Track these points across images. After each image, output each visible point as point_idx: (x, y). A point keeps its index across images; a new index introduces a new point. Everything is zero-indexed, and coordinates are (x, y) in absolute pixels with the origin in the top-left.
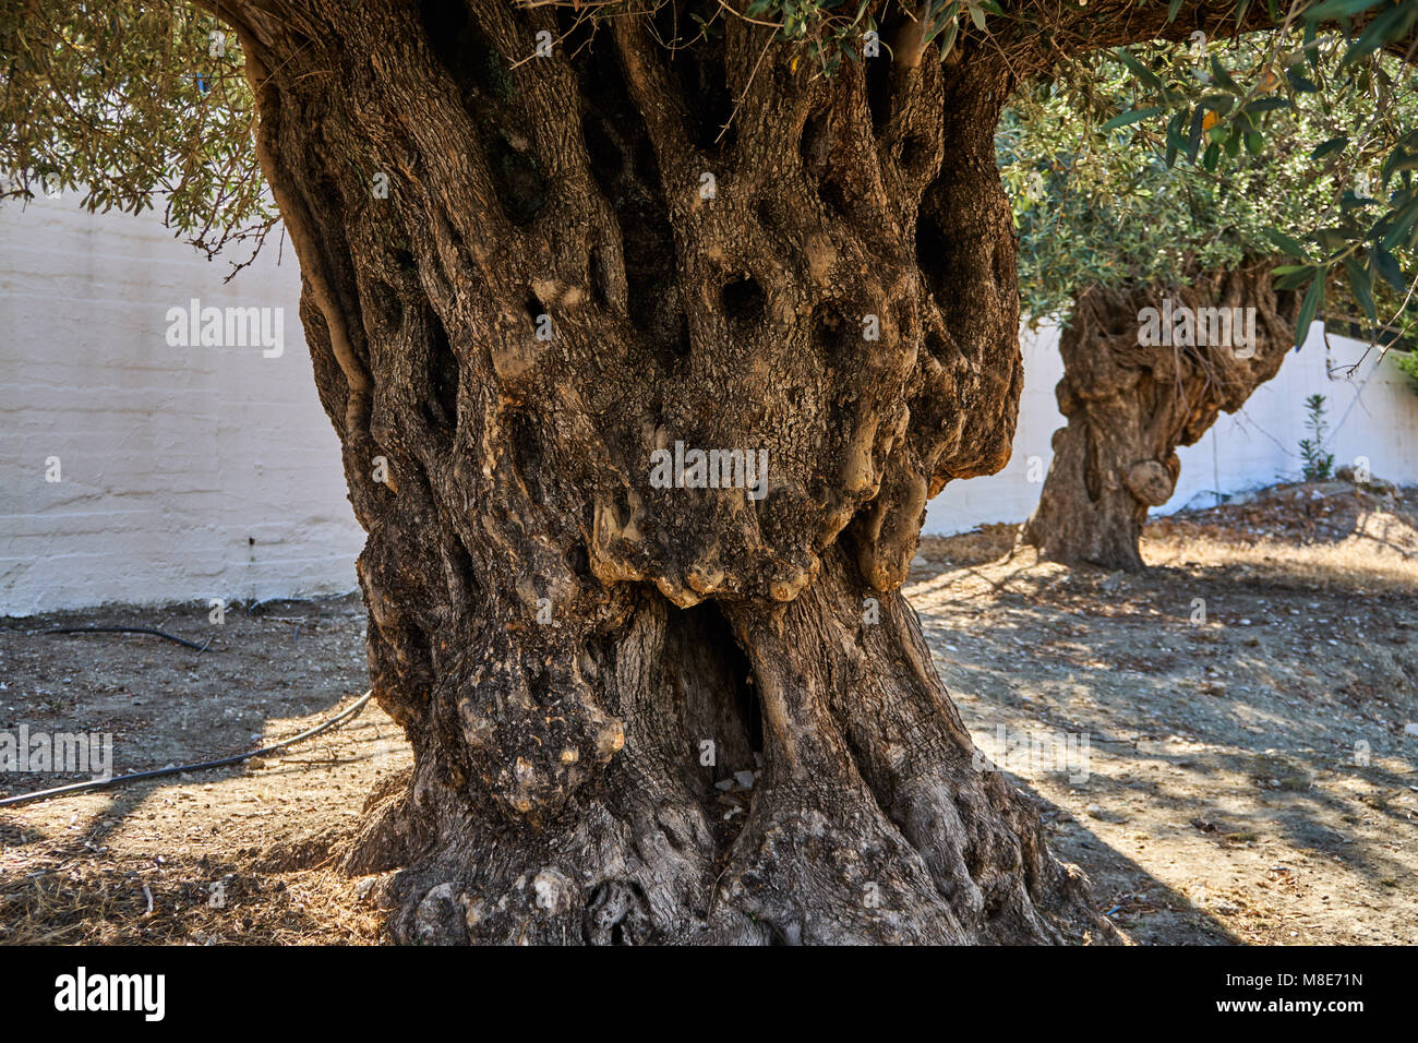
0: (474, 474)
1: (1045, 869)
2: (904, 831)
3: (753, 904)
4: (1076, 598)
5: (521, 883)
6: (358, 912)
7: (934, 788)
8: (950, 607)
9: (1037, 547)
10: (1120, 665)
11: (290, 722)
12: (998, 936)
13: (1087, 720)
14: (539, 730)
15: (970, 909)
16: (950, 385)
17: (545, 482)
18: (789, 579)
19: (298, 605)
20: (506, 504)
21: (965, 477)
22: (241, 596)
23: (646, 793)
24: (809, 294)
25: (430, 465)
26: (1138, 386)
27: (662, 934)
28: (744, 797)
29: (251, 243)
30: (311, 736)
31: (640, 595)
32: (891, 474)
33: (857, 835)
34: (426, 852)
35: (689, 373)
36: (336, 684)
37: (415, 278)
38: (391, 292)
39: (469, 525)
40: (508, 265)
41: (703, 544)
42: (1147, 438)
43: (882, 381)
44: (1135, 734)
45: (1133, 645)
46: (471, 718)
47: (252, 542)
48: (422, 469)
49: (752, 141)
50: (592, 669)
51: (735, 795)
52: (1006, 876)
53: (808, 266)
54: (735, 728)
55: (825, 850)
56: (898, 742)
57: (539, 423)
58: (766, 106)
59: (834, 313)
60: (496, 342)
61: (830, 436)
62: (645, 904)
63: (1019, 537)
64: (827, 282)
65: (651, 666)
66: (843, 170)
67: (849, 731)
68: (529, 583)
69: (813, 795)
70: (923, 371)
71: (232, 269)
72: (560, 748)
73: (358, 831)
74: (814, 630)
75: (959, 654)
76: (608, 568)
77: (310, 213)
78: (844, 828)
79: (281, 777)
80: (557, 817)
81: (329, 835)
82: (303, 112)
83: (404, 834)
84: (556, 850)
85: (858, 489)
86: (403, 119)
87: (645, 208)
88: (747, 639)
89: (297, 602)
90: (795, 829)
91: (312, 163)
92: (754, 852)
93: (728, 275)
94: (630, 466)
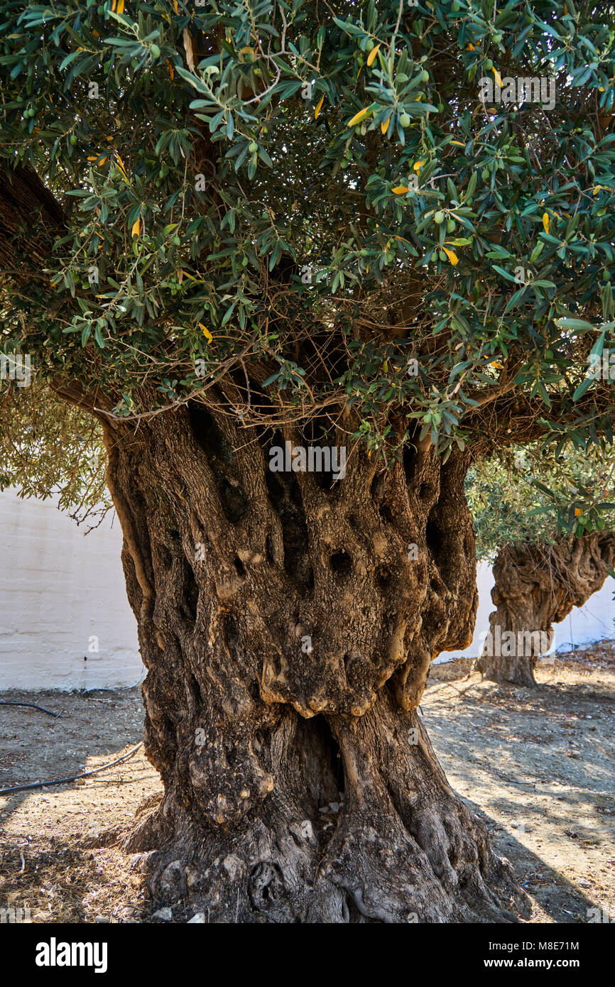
0: (204, 644)
1: (490, 860)
2: (417, 840)
3: (337, 878)
4: (502, 701)
5: (217, 862)
6: (131, 874)
7: (432, 816)
8: (438, 704)
9: (481, 672)
10: (526, 740)
11: (99, 759)
12: (465, 898)
13: (509, 770)
14: (230, 779)
15: (451, 883)
16: (442, 606)
17: (239, 650)
18: (361, 705)
19: (106, 692)
20: (219, 661)
21: (450, 651)
22: (78, 687)
23: (284, 814)
24: (374, 561)
25: (182, 638)
26: (532, 592)
27: (289, 893)
28: (334, 817)
29: (98, 517)
30: (110, 767)
31: (284, 710)
32: (413, 651)
33: (392, 841)
34: (168, 842)
35: (313, 598)
36: (124, 738)
37: (179, 544)
38: (167, 550)
39: (200, 670)
40: (226, 542)
41: (317, 686)
42: (537, 618)
43: (409, 605)
44: (534, 780)
45: (532, 728)
46: (195, 772)
47: (85, 659)
48: (178, 640)
49: (347, 486)
50: (259, 747)
51: (329, 816)
52: (470, 865)
53: (373, 547)
54: (330, 779)
55: (376, 849)
56: (414, 790)
57: (238, 620)
58: (355, 470)
59: (386, 570)
60: (218, 580)
61: (383, 631)
62: (281, 875)
63: (473, 667)
64: (382, 556)
65: (289, 746)
66: (391, 501)
67: (389, 783)
68: (229, 702)
69: (370, 819)
70: (429, 599)
71: (89, 529)
72: (240, 789)
73: (133, 827)
74: (372, 730)
75: (443, 731)
76: (268, 695)
77: (130, 509)
78: (385, 837)
79: (93, 790)
80: (237, 827)
81: (118, 829)
82: (130, 460)
83: (157, 831)
84: (236, 844)
85: (396, 658)
86: (179, 470)
87: (294, 515)
88: (338, 734)
89: (106, 691)
90: (360, 837)
91: (132, 484)
92: (339, 849)
93: (334, 550)
94: (282, 644)
